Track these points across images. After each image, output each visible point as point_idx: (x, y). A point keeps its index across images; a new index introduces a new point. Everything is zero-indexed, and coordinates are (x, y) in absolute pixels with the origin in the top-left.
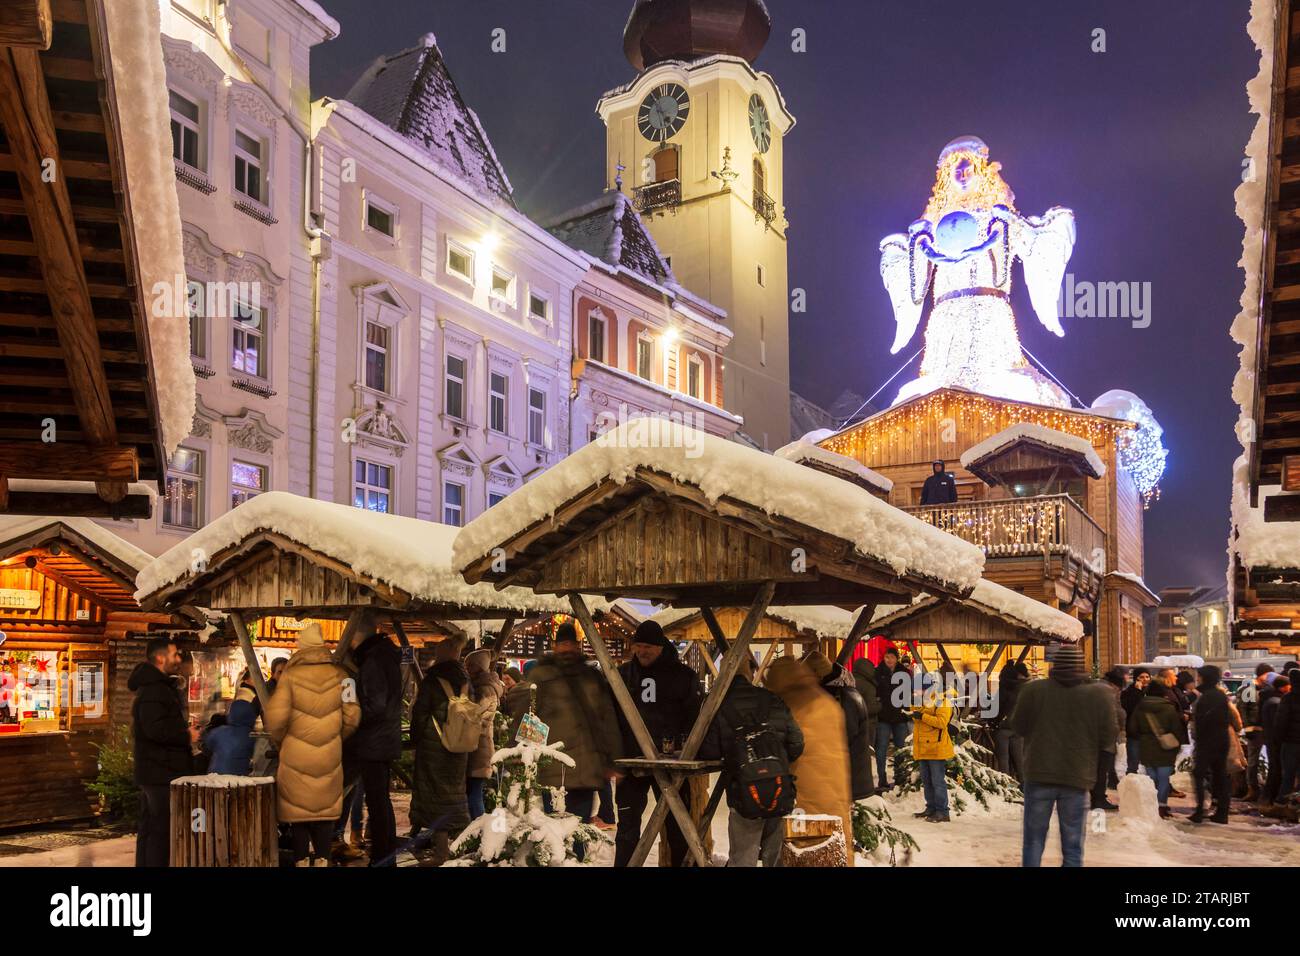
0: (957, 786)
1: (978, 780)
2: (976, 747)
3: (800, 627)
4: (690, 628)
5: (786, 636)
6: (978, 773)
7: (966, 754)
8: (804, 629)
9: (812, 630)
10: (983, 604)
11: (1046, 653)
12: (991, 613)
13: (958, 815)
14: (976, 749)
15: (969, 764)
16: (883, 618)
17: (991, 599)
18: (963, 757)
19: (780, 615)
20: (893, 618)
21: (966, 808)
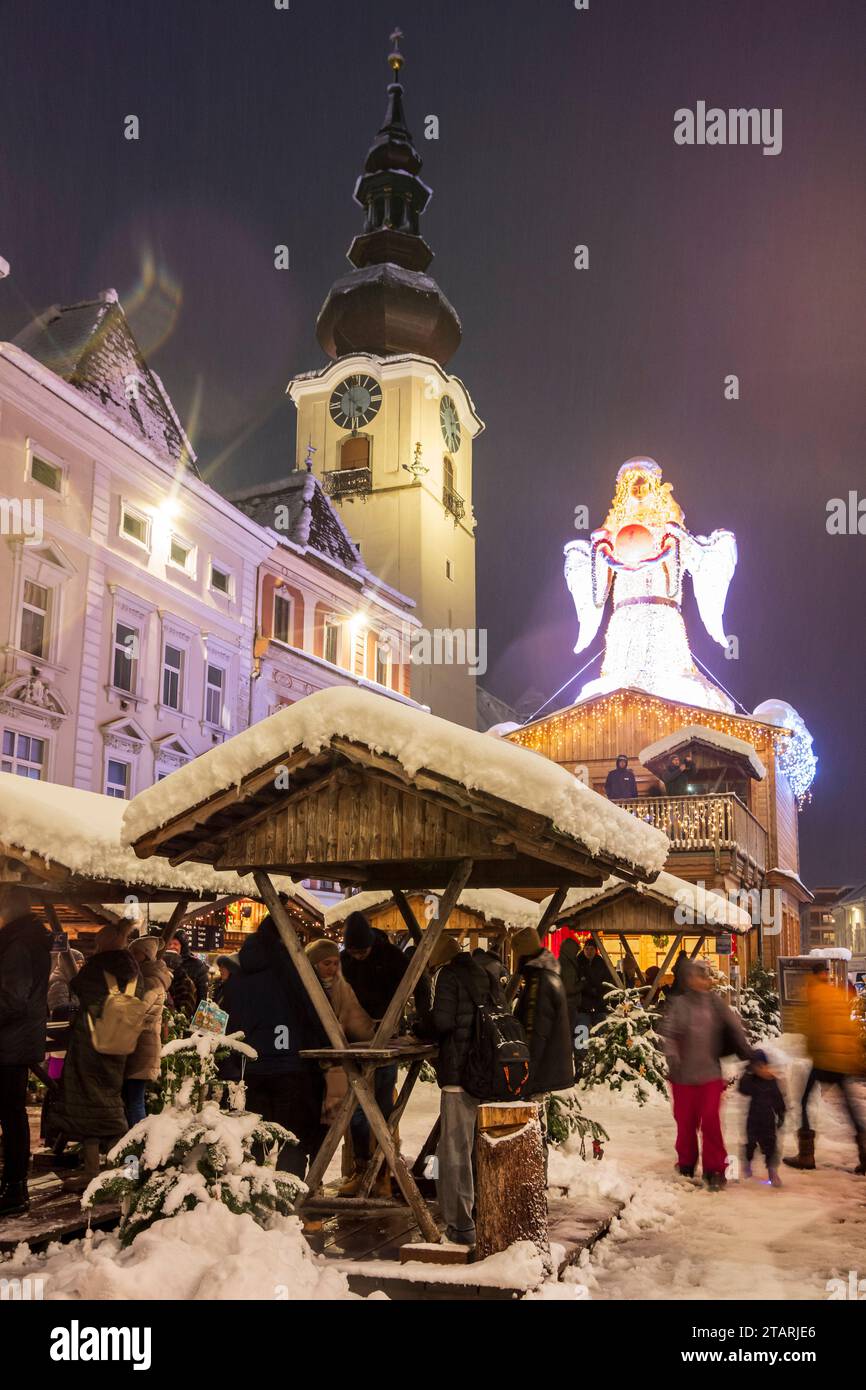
0: (640, 1077)
1: (659, 1069)
2: (657, 1037)
3: (488, 918)
4: (376, 918)
5: (474, 926)
6: (659, 1063)
7: (648, 1044)
8: (493, 920)
9: (499, 920)
10: (662, 895)
11: (717, 945)
12: (670, 904)
13: (641, 1106)
14: (657, 1039)
15: (651, 1054)
16: (570, 908)
17: (669, 890)
18: (645, 1047)
19: (469, 905)
20: (578, 909)
21: (648, 1098)
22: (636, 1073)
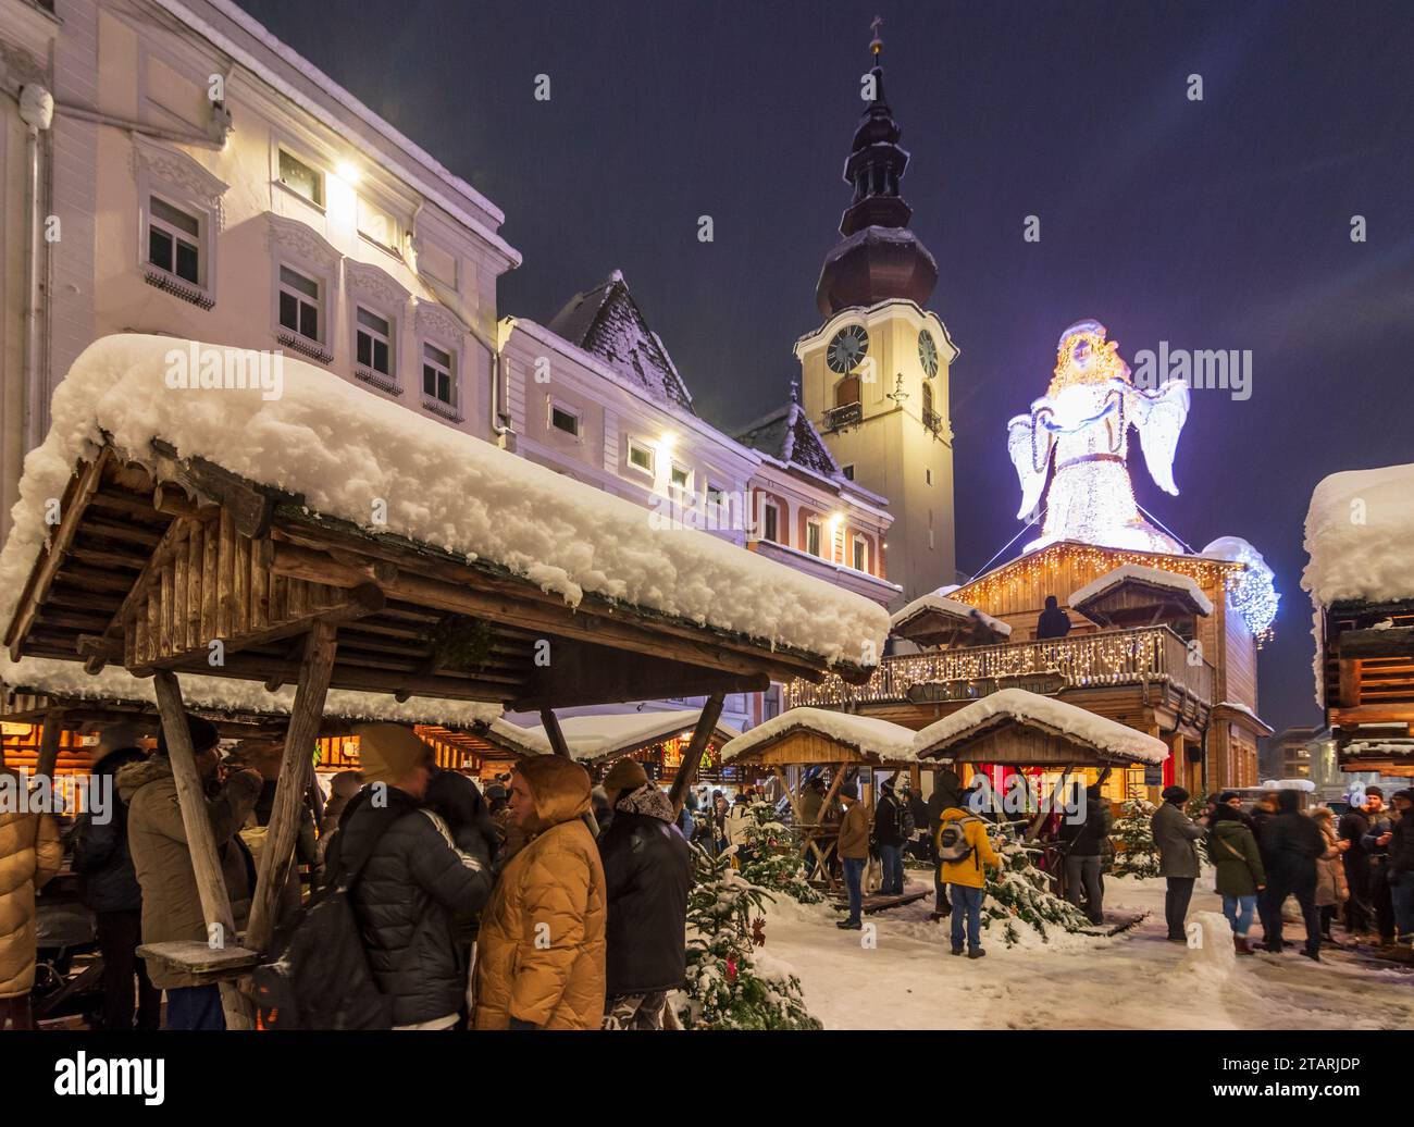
0: (1011, 915)
1: (1038, 908)
2: (1037, 873)
3: (863, 749)
4: (766, 753)
5: (853, 760)
6: (1038, 901)
7: (1024, 882)
8: (868, 752)
9: (874, 753)
10: (1045, 724)
11: (1146, 777)
12: (1055, 733)
13: (1009, 948)
14: (1037, 875)
15: (1026, 891)
16: (944, 740)
17: (1054, 718)
18: (1018, 885)
19: (845, 738)
20: (954, 740)
21: (1020, 939)
22: (1008, 910)
